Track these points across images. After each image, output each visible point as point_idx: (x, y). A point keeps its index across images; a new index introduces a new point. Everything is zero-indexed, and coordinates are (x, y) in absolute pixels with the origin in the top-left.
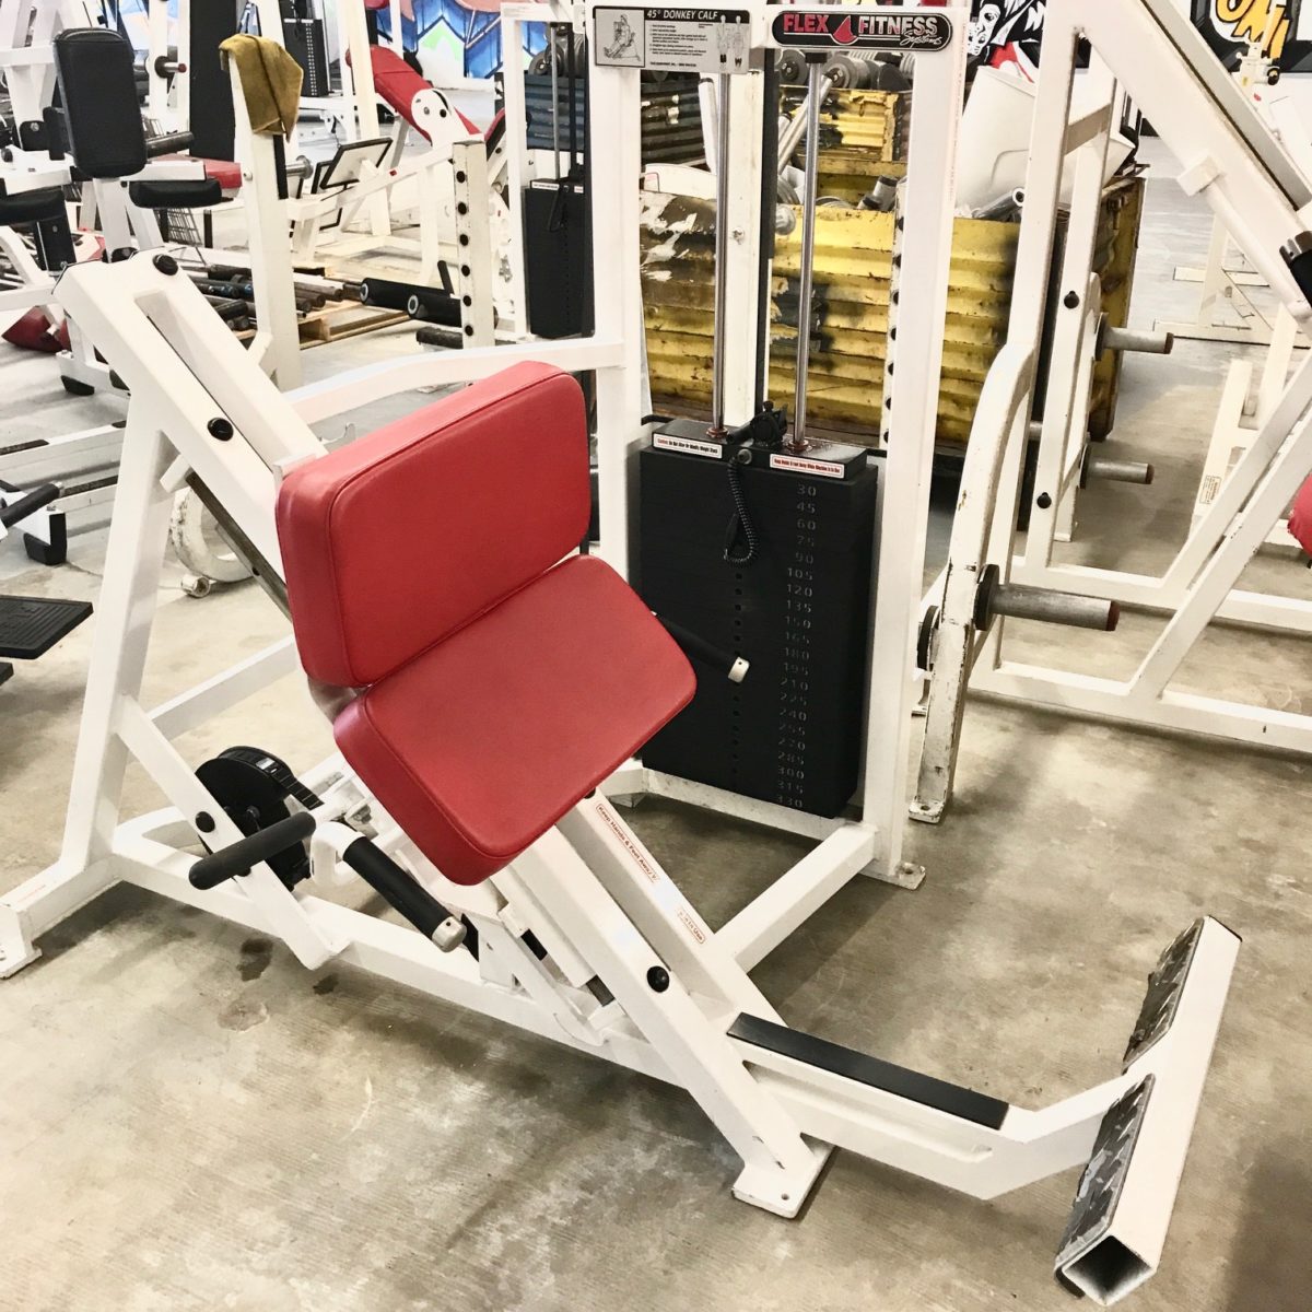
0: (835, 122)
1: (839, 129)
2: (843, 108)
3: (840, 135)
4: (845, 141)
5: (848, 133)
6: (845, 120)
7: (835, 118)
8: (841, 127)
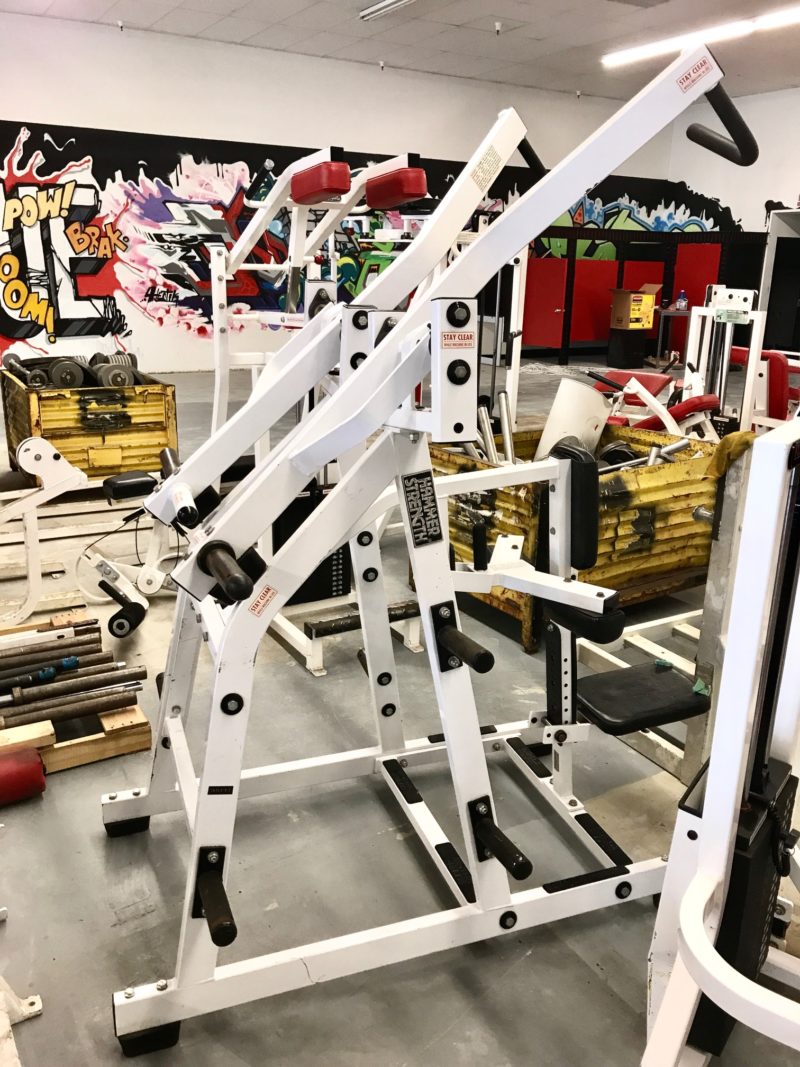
0: (125, 410)
1: (129, 414)
2: (130, 399)
3: (130, 417)
4: (133, 421)
5: (136, 416)
6: (132, 407)
7: (124, 406)
8: (130, 411)
